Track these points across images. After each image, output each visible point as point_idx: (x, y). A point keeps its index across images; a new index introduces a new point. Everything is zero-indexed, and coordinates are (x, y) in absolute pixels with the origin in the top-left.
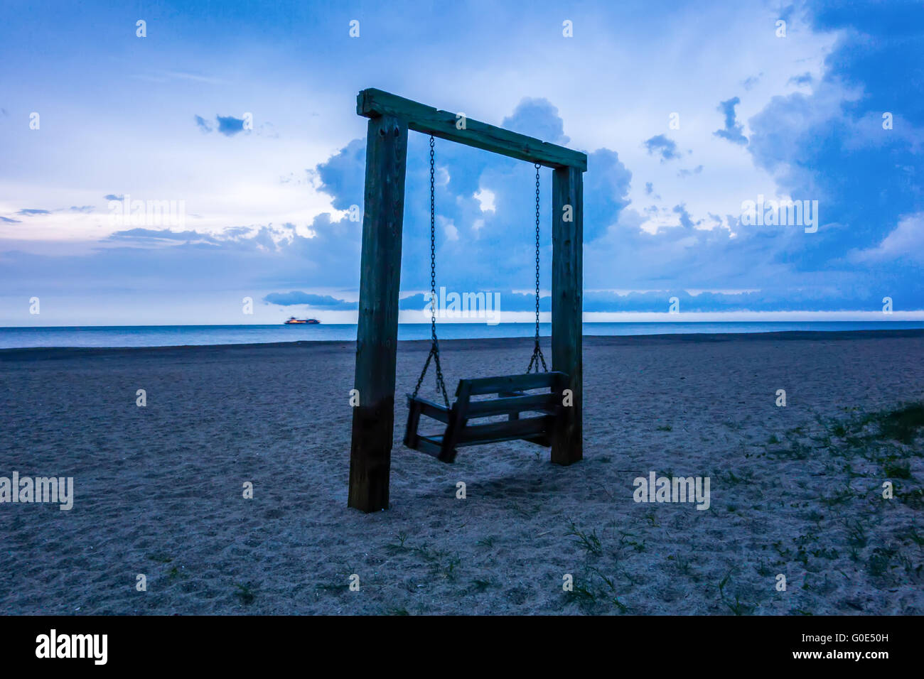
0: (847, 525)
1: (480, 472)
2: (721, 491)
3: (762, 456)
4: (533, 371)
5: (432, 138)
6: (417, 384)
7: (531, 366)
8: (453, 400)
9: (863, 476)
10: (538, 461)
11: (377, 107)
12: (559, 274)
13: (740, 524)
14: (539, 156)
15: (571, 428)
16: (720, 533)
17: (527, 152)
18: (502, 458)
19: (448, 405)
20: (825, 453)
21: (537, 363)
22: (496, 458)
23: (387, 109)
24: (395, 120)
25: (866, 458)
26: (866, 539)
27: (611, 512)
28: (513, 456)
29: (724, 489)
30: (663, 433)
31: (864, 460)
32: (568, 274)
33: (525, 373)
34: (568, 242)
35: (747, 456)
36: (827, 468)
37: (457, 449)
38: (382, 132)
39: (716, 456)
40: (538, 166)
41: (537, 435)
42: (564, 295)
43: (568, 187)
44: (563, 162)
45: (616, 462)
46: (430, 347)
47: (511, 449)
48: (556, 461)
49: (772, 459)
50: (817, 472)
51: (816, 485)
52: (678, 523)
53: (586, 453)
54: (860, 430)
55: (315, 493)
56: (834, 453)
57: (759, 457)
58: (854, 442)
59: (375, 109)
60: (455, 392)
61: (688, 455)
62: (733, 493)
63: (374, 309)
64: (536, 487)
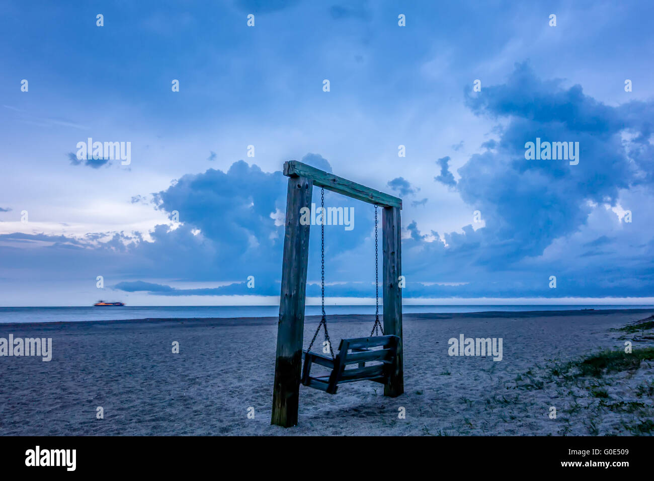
0: (584, 423)
1: (339, 403)
2: (501, 409)
3: (516, 388)
4: (374, 335)
5: (322, 189)
6: (311, 343)
7: (373, 331)
8: (336, 352)
9: (581, 398)
10: (375, 395)
11: (297, 171)
12: (388, 273)
13: (522, 426)
14: (377, 201)
15: (397, 372)
16: (513, 431)
17: (372, 198)
18: (350, 394)
19: (333, 356)
20: (553, 385)
21: (377, 330)
22: (346, 394)
23: (302, 173)
24: (306, 179)
25: (578, 387)
26: (598, 430)
27: (441, 422)
28: (357, 392)
29: (502, 407)
30: (446, 377)
31: (578, 389)
32: (394, 273)
33: (369, 336)
34: (393, 253)
35: (508, 388)
36: (559, 393)
37: (337, 385)
38: (299, 186)
39: (488, 389)
40: (376, 206)
41: (380, 376)
42: (391, 286)
43: (393, 219)
44: (390, 204)
45: (427, 394)
46: (320, 320)
47: (353, 388)
48: (387, 394)
49: (523, 390)
50: (553, 396)
51: (556, 403)
52: (485, 427)
53: (405, 389)
54: (567, 372)
55: (242, 417)
56: (559, 385)
57: (514, 388)
58: (567, 378)
59: (296, 172)
60: (338, 348)
61: (470, 389)
62: (509, 409)
63: (293, 294)
64: (382, 410)
